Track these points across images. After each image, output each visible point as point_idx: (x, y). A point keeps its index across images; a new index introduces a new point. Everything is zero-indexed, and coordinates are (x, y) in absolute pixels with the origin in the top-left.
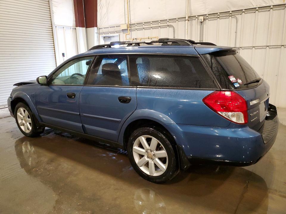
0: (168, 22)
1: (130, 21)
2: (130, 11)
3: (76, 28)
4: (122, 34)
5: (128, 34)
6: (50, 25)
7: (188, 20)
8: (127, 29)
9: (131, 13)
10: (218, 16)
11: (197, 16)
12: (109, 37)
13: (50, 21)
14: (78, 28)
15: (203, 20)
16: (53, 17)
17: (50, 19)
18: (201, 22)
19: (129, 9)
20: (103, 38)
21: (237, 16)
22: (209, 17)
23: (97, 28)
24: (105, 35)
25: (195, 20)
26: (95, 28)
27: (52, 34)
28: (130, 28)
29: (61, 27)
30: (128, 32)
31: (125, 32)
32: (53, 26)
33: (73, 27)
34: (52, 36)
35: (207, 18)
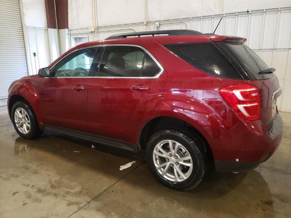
0: (130, 26)
1: (98, 24)
2: (97, 15)
3: (48, 29)
4: (90, 35)
5: (95, 36)
6: (21, 26)
7: (146, 25)
8: (95, 31)
9: (98, 17)
10: (171, 23)
11: (154, 22)
12: (80, 38)
13: (20, 22)
14: (49, 29)
15: (158, 26)
16: (24, 18)
17: (20, 20)
18: (158, 27)
19: (96, 13)
20: (74, 39)
21: (186, 23)
22: (164, 23)
23: (68, 29)
24: (76, 37)
25: (153, 25)
26: (66, 30)
27: (22, 35)
28: (97, 31)
29: (32, 28)
30: (96, 35)
31: (93, 34)
32: (23, 28)
33: (45, 29)
34: (22, 37)
35: (162, 23)
